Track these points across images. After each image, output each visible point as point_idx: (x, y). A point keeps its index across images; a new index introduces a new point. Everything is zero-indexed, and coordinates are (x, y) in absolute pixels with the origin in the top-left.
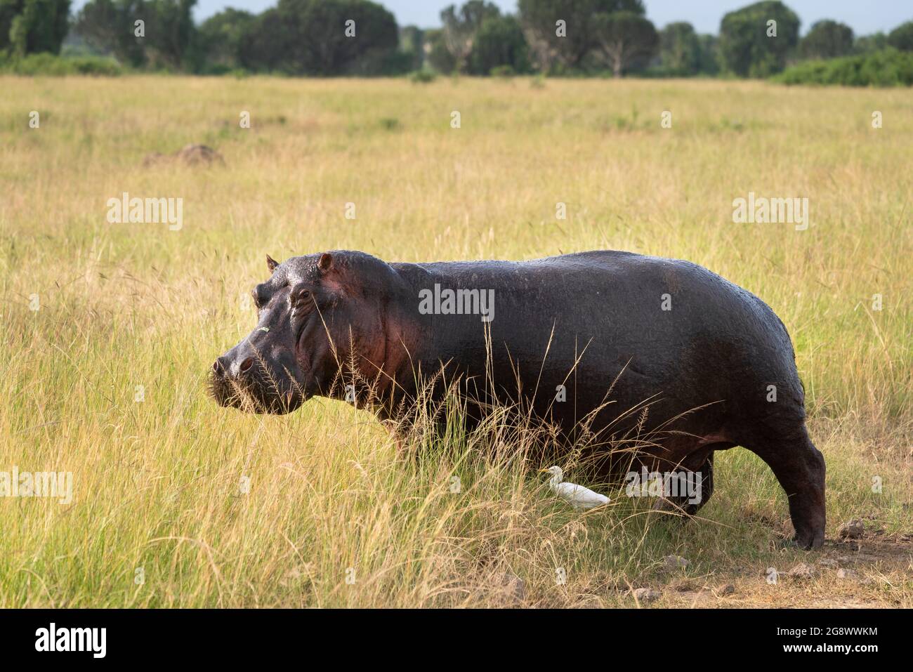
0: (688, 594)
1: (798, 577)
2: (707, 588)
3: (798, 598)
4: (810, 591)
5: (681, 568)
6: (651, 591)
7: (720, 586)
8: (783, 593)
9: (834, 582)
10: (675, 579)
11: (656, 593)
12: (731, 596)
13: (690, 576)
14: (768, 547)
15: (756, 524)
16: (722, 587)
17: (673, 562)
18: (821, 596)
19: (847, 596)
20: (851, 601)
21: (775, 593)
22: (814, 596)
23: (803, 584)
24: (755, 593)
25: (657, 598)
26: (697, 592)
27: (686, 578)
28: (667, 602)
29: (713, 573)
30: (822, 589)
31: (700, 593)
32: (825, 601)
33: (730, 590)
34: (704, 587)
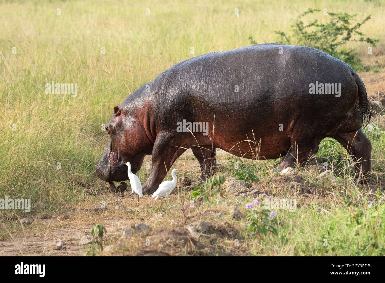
0: (46, 220)
1: (97, 210)
2: (55, 217)
3: (97, 220)
4: (103, 216)
5: (42, 208)
6: (28, 219)
7: (61, 216)
8: (91, 218)
9: (114, 212)
10: (39, 213)
11: (31, 220)
12: (66, 220)
13: (47, 212)
14: (83, 196)
15: (77, 186)
16: (62, 216)
17: (38, 206)
18: (108, 218)
19: (120, 218)
20: (122, 220)
21: (87, 218)
22: (105, 218)
23: (100, 213)
24: (78, 218)
25: (32, 223)
26: (50, 219)
27: (45, 213)
28: (36, 224)
29: (57, 210)
30: (108, 215)
31: (51, 219)
32: (110, 220)
33: (66, 217)
34: (54, 216)
